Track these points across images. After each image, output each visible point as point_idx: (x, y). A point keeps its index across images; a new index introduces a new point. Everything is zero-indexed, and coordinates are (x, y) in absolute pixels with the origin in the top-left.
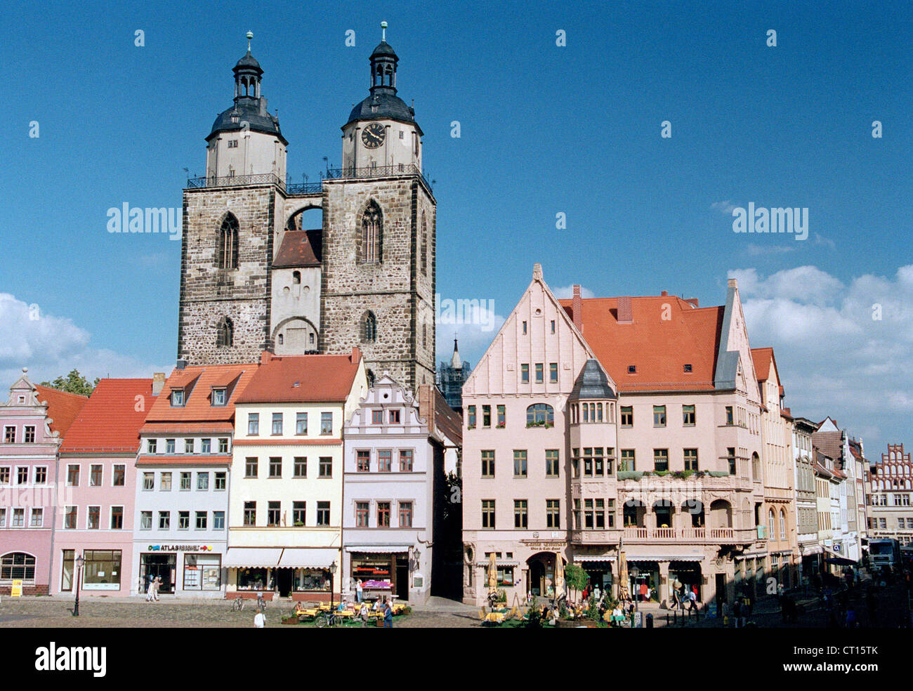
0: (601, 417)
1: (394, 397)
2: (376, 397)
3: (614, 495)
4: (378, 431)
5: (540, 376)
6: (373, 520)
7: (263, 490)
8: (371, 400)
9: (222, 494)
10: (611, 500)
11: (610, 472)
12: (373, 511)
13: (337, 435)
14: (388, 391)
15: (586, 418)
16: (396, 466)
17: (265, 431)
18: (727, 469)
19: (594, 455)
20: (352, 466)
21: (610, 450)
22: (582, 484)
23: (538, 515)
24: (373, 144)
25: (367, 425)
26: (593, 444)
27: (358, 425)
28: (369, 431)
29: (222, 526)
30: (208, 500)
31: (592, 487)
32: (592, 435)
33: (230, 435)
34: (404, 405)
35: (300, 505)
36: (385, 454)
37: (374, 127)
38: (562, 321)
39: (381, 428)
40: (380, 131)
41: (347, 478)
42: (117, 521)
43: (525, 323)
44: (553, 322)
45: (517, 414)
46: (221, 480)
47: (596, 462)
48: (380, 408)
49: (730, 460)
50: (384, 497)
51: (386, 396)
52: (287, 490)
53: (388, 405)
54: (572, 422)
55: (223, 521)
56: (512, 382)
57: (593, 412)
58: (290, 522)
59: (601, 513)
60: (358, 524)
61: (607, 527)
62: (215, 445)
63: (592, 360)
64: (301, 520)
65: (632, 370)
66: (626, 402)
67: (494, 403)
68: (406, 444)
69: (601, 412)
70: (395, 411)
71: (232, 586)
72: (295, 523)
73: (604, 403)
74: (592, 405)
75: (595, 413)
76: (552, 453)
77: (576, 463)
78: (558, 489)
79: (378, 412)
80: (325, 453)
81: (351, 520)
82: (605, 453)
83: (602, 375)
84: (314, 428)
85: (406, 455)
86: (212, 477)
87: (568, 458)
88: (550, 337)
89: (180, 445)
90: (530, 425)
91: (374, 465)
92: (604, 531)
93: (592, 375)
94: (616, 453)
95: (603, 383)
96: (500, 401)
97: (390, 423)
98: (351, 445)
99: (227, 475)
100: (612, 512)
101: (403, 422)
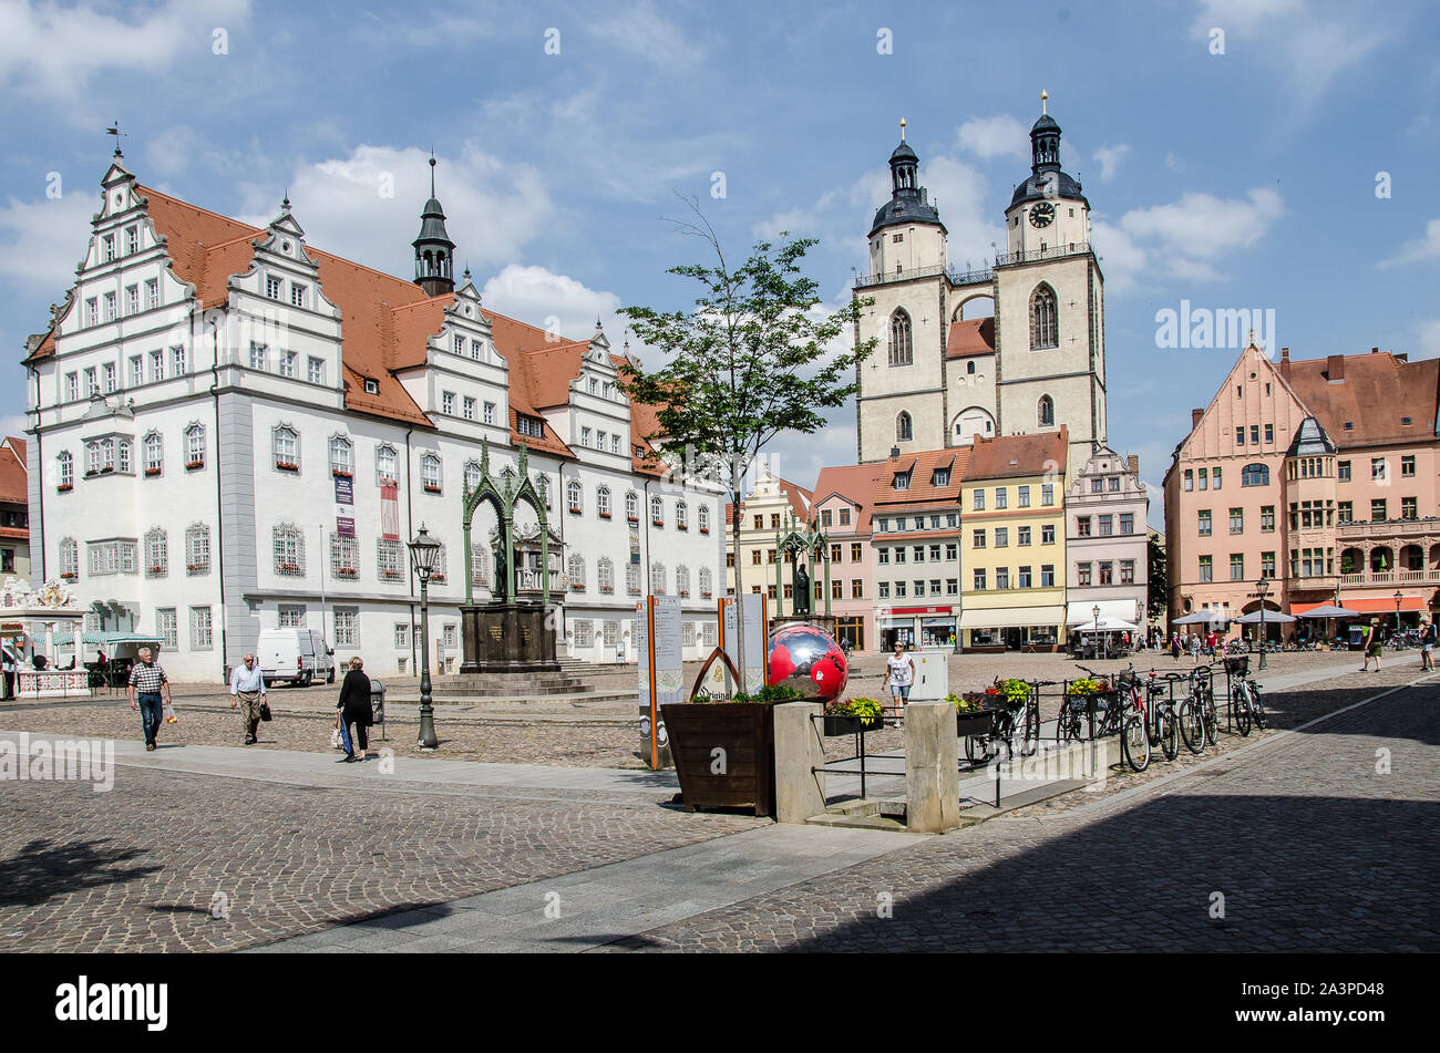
0: (1320, 472)
1: (1112, 465)
2: (1096, 468)
3: (1332, 544)
4: (1099, 499)
5: (1255, 437)
6: (1096, 579)
7: (990, 558)
8: (1090, 471)
9: (954, 564)
10: (1331, 550)
11: (1328, 523)
12: (1095, 570)
13: (1058, 504)
14: (1107, 461)
15: (1304, 473)
16: (1116, 530)
17: (991, 505)
19: (1313, 507)
20: (1074, 531)
21: (1329, 502)
22: (1300, 535)
24: (1042, 224)
25: (1086, 494)
26: (1311, 498)
27: (1078, 495)
28: (1088, 499)
29: (955, 591)
30: (942, 569)
31: (1310, 538)
32: (1308, 490)
33: (959, 510)
34: (1124, 473)
35: (1025, 569)
36: (1106, 520)
38: (1277, 383)
39: (1101, 495)
40: (1049, 211)
41: (1069, 543)
42: (857, 592)
43: (1239, 388)
44: (1268, 385)
45: (1233, 470)
46: (952, 555)
47: (1314, 513)
48: (1097, 478)
50: (1105, 558)
51: (1105, 466)
52: (1014, 557)
53: (1107, 474)
54: (1289, 478)
55: (955, 587)
56: (1228, 444)
57: (1312, 467)
58: (1017, 585)
59: (1319, 562)
60: (1081, 584)
61: (1326, 574)
62: (944, 521)
63: (1309, 418)
64: (1027, 582)
65: (1349, 426)
66: (1344, 458)
67: (1210, 466)
68: (1126, 508)
69: (1320, 467)
70: (1114, 479)
71: (967, 644)
72: (1022, 585)
73: (1324, 459)
74: (1311, 461)
75: (1314, 468)
76: (1267, 510)
77: (1294, 516)
78: (1273, 542)
79: (1097, 480)
80: (1047, 522)
81: (1074, 581)
82: (1325, 506)
83: (1321, 431)
84: (1036, 500)
85: (1127, 519)
86: (943, 549)
87: (1285, 513)
88: (1265, 400)
89: (911, 523)
90: (1245, 483)
91: (1095, 529)
92: (1323, 577)
93: (1310, 431)
94: (1335, 505)
95: (1323, 440)
96: (1216, 464)
97: (1110, 490)
98: (1072, 513)
99: (958, 547)
100: (1330, 561)
101: (1122, 489)
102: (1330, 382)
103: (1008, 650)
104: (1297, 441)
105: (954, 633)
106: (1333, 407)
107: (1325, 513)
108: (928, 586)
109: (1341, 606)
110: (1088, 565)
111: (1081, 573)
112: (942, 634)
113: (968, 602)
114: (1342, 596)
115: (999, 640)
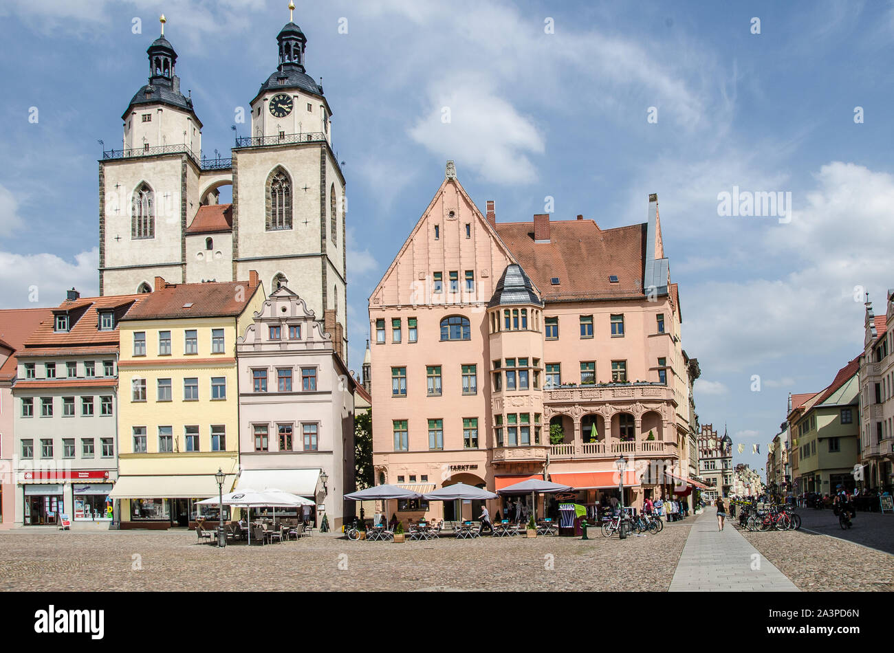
0: (525, 325)
1: (293, 310)
2: (273, 311)
3: (540, 409)
4: (277, 348)
6: (274, 443)
7: (152, 415)
8: (267, 314)
9: (109, 420)
10: (537, 416)
11: (535, 385)
12: (274, 433)
13: (230, 353)
14: (287, 304)
15: (508, 326)
16: (297, 385)
17: (152, 350)
18: (658, 380)
19: (517, 365)
20: (248, 386)
21: (536, 361)
22: (504, 398)
23: (454, 435)
24: (281, 114)
25: (262, 341)
26: (517, 355)
27: (253, 342)
28: (264, 348)
29: (111, 454)
30: (95, 426)
31: (515, 401)
32: (512, 345)
33: (115, 355)
34: (305, 320)
35: (192, 430)
36: (285, 373)
37: (281, 98)
38: (478, 225)
39: (280, 344)
40: (288, 101)
41: (243, 399)
43: (437, 227)
44: (468, 226)
45: (430, 323)
46: (107, 409)
47: (522, 369)
48: (276, 323)
49: (659, 370)
50: (285, 419)
51: (284, 310)
52: (179, 414)
53: (287, 319)
54: (491, 331)
55: (111, 448)
57: (516, 319)
58: (183, 448)
59: (526, 429)
60: (258, 449)
61: (533, 443)
62: (99, 368)
63: (513, 265)
64: (194, 445)
65: (555, 282)
66: (551, 313)
67: (404, 315)
68: (308, 361)
69: (525, 319)
70: (295, 327)
71: (126, 517)
72: (189, 449)
73: (529, 309)
74: (516, 311)
75: (518, 321)
76: (469, 368)
77: (498, 376)
78: (476, 406)
79: (275, 327)
80: (217, 373)
81: (249, 445)
82: (531, 364)
83: (526, 280)
84: (205, 348)
85: (309, 374)
86: (97, 401)
87: (488, 372)
88: (466, 244)
89: (61, 369)
90: (444, 338)
91: (273, 384)
92: (529, 447)
93: (514, 280)
94: (541, 365)
95: (528, 289)
96: (410, 313)
97: (290, 339)
98: (246, 364)
99: (114, 399)
100: (538, 428)
101: (304, 338)
102: (537, 242)
103: (173, 526)
104: (501, 289)
105: (111, 504)
106: (540, 264)
107: (531, 372)
108: (79, 446)
109: (550, 480)
110: (264, 426)
111: (257, 436)
112: (98, 504)
113: (126, 466)
114: (552, 470)
115: (164, 513)
